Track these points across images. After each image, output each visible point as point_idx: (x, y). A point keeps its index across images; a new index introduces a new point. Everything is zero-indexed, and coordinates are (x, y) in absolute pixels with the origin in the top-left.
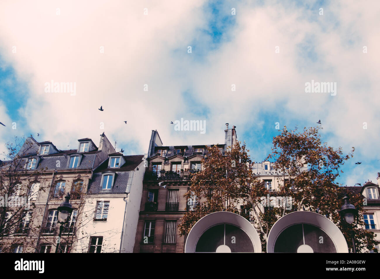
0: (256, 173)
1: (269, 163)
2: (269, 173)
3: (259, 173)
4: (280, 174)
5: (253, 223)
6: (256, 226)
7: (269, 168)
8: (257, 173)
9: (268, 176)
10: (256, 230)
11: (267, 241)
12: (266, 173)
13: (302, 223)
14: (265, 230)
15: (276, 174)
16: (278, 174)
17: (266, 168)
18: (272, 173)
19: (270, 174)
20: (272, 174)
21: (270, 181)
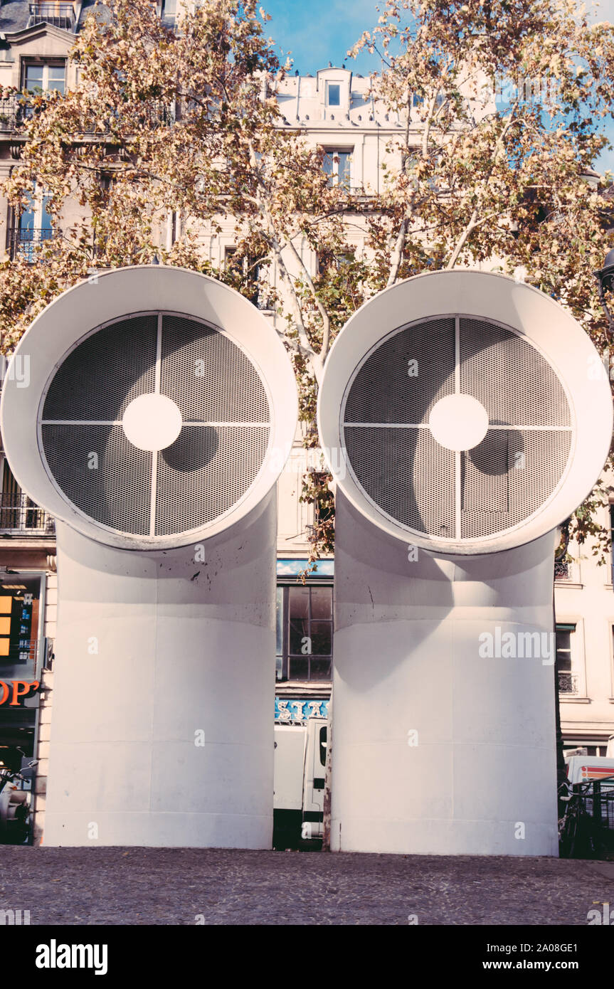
0: (291, 119)
1: (345, 75)
2: (344, 119)
3: (302, 118)
4: (385, 125)
5: (270, 315)
6: (283, 324)
7: (344, 97)
8: (298, 118)
9: (340, 130)
10: (279, 341)
11: (320, 381)
12: (333, 117)
13: (457, 314)
14: (316, 341)
15: (373, 125)
16: (379, 125)
17: (334, 98)
18: (356, 121)
19: (348, 124)
20: (355, 125)
21: (348, 151)
